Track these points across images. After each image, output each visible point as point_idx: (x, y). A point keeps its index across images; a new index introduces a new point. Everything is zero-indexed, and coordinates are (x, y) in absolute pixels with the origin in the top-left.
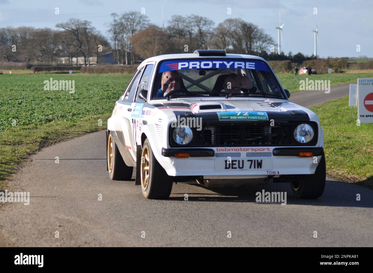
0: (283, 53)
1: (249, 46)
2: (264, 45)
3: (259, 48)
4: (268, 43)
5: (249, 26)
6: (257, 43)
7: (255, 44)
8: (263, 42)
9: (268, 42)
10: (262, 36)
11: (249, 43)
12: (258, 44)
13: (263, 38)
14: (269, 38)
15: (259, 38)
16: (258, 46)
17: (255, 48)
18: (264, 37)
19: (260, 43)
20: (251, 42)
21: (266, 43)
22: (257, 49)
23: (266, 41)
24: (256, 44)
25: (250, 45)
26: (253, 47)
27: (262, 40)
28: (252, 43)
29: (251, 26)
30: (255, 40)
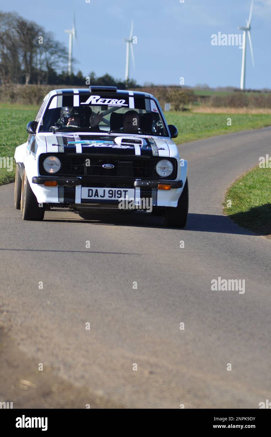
0: (80, 73)
1: (28, 58)
2: (53, 58)
3: (45, 63)
4: (60, 56)
5: (30, 27)
6: (41, 54)
7: (38, 56)
8: (52, 54)
9: (60, 54)
10: (51, 43)
11: (29, 54)
12: (43, 57)
13: (51, 47)
14: (62, 48)
15: (45, 47)
16: (43, 60)
17: (38, 62)
18: (54, 45)
19: (46, 54)
20: (32, 53)
21: (57, 56)
22: (41, 64)
23: (56, 52)
24: (40, 57)
25: (31, 58)
26: (34, 60)
27: (50, 50)
28: (34, 55)
29: (34, 26)
30: (38, 50)
